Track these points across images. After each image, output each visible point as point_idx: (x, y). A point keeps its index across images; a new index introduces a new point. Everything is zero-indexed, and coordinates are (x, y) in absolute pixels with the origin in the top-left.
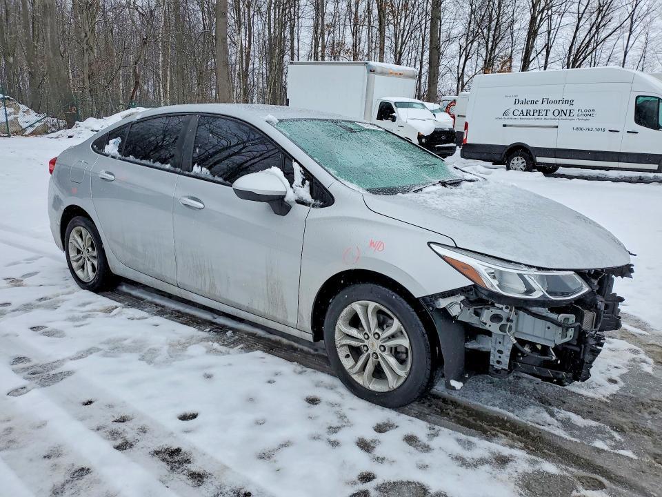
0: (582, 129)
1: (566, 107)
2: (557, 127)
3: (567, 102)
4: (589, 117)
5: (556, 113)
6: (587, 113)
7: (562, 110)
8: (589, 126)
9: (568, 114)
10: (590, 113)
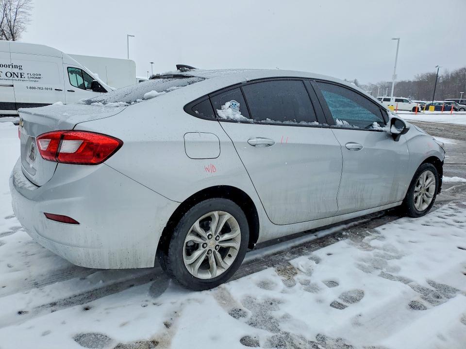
0: (34, 88)
1: (16, 71)
2: (13, 86)
3: (16, 67)
4: (38, 80)
5: (9, 75)
6: (35, 76)
7: (14, 73)
8: (39, 85)
9: (19, 76)
10: (37, 77)
